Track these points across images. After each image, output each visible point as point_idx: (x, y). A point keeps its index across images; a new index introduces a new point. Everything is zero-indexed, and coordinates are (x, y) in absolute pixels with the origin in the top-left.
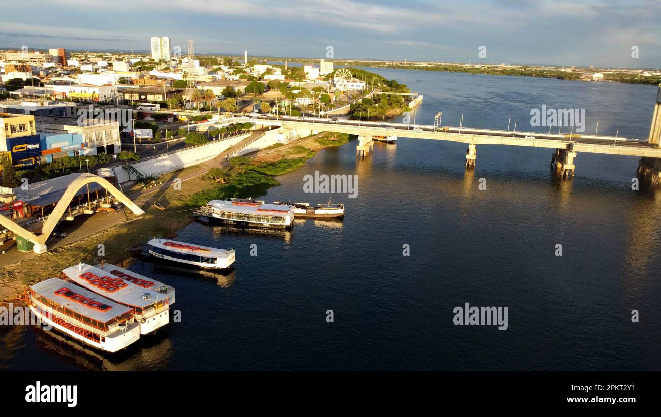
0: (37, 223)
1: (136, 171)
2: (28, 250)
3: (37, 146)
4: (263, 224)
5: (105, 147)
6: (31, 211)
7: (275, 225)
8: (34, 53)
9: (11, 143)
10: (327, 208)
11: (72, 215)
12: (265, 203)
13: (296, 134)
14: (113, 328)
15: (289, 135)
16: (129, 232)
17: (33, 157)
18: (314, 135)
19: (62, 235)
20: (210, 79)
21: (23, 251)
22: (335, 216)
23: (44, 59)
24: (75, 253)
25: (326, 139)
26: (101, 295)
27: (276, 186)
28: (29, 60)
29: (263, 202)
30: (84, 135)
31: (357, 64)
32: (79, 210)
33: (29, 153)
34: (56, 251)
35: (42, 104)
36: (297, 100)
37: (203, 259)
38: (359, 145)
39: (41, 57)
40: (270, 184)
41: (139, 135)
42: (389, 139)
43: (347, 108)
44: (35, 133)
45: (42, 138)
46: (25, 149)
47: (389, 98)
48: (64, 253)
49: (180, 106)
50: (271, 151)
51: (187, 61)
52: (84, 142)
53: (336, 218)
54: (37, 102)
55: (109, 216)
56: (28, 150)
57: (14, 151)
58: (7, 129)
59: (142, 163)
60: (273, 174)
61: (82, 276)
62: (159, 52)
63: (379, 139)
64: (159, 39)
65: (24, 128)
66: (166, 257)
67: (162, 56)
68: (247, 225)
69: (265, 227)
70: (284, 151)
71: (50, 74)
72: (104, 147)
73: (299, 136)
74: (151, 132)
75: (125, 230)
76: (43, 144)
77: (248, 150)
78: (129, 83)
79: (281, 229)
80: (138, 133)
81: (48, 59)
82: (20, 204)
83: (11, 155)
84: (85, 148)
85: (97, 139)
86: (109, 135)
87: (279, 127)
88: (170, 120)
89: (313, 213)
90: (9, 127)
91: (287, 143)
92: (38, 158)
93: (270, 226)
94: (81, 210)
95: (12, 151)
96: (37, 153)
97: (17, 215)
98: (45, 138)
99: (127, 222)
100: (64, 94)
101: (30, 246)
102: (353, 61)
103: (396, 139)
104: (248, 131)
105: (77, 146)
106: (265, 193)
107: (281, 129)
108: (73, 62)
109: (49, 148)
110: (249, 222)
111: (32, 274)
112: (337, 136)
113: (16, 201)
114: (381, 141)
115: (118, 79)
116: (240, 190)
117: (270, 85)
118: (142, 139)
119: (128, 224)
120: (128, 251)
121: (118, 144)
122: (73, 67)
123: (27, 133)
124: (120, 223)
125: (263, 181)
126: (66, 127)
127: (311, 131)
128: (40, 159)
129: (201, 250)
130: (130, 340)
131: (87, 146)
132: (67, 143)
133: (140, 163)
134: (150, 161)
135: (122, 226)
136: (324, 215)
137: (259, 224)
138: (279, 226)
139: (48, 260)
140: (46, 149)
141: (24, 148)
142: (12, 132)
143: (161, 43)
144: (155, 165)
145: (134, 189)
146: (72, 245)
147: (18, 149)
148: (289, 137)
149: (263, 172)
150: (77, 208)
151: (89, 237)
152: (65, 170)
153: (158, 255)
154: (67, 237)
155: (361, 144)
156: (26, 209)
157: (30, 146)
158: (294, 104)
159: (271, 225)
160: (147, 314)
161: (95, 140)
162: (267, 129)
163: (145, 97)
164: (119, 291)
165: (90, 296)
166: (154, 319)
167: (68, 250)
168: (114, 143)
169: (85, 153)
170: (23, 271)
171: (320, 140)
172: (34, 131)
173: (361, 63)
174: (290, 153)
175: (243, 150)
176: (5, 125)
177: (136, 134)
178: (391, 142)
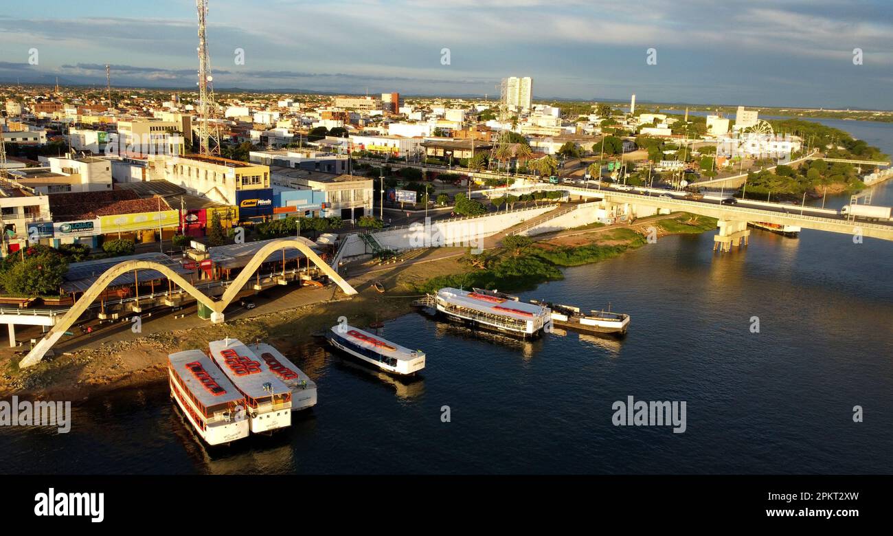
0: (218, 288)
1: (374, 242)
2: (206, 317)
3: (269, 202)
4: (497, 328)
5: (353, 209)
6: (221, 273)
7: (513, 332)
8: (365, 98)
9: (241, 196)
10: (600, 317)
11: (261, 284)
12: (519, 301)
13: (630, 213)
14: (218, 417)
15: (614, 211)
16: (326, 314)
17: (265, 215)
18: (663, 215)
19: (249, 306)
20: (558, 132)
21: (201, 317)
22: (609, 331)
23: (374, 105)
24: (253, 328)
25: (680, 221)
26: (228, 377)
27: (556, 280)
28: (358, 106)
29: (517, 299)
30: (326, 194)
31: (820, 115)
32: (272, 279)
33: (259, 210)
34: (234, 323)
35: (308, 156)
36: (661, 164)
37: (384, 359)
38: (718, 233)
39: (371, 103)
40: (548, 276)
41: (402, 198)
42: (787, 229)
43: (741, 178)
44: (269, 187)
45: (275, 193)
46: (255, 205)
47: (828, 166)
48: (241, 327)
49: (484, 165)
50: (580, 233)
51: (542, 109)
52: (326, 201)
53: (608, 334)
54: (302, 152)
55: (316, 292)
56: (259, 206)
57: (242, 205)
58: (237, 180)
59: (387, 233)
60: (562, 264)
61: (223, 352)
62: (517, 97)
63: (771, 229)
64: (518, 80)
65: (257, 181)
66: (346, 349)
67: (520, 102)
68: (477, 326)
69: (499, 332)
70: (600, 234)
71: (370, 123)
72: (351, 209)
73: (633, 214)
74: (415, 195)
75: (321, 311)
76: (276, 200)
77: (544, 228)
78: (447, 135)
79: (520, 339)
80: (400, 196)
81: (379, 106)
82: (208, 263)
83: (237, 211)
84: (326, 209)
85: (342, 200)
86: (359, 196)
87: (600, 200)
88: (463, 183)
89: (578, 322)
90: (240, 178)
91: (610, 223)
92: (270, 216)
93: (506, 332)
94: (275, 279)
95: (240, 206)
96: (268, 210)
97: (206, 277)
98: (280, 193)
99: (330, 301)
100: (362, 147)
101: (208, 313)
102: (814, 111)
103: (799, 230)
104: (554, 203)
105: (316, 206)
106: (532, 288)
107: (604, 203)
108: (406, 110)
109: (283, 206)
110: (481, 322)
111: (196, 343)
112: (698, 220)
113: (205, 260)
114: (773, 231)
115: (433, 130)
116: (498, 280)
117: (637, 143)
118: (404, 203)
119: (331, 304)
120: (312, 336)
121: (370, 206)
122: (403, 115)
123: (261, 186)
124: (322, 301)
125: (539, 272)
126: (311, 183)
127: (659, 209)
128: (272, 218)
129: (387, 346)
130: (234, 435)
131: (330, 207)
132: (305, 202)
133: (383, 233)
134: (397, 231)
135: (322, 306)
136: (593, 327)
137: (492, 326)
138: (517, 332)
139: (220, 331)
140: (279, 205)
141: (254, 203)
142: (243, 184)
143: (520, 85)
144: (405, 236)
145: (368, 263)
146: (254, 319)
147: (247, 204)
148: (615, 215)
149: (550, 259)
150: (271, 276)
151: (277, 313)
152: (282, 232)
153: (338, 345)
154: (255, 309)
155: (722, 232)
156: (215, 270)
157: (261, 202)
158: (656, 169)
159: (507, 330)
160: (261, 408)
161: (340, 201)
162: (581, 201)
163: (451, 153)
164: (248, 375)
165: (215, 375)
166: (268, 416)
167: (248, 324)
168: (364, 206)
169: (327, 215)
170: (189, 339)
171: (667, 223)
172: (269, 185)
173: (826, 113)
174: (608, 238)
175: (537, 227)
176: (236, 175)
177: (398, 197)
178: (791, 235)
